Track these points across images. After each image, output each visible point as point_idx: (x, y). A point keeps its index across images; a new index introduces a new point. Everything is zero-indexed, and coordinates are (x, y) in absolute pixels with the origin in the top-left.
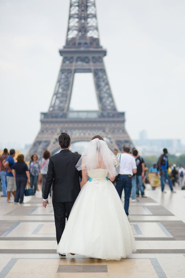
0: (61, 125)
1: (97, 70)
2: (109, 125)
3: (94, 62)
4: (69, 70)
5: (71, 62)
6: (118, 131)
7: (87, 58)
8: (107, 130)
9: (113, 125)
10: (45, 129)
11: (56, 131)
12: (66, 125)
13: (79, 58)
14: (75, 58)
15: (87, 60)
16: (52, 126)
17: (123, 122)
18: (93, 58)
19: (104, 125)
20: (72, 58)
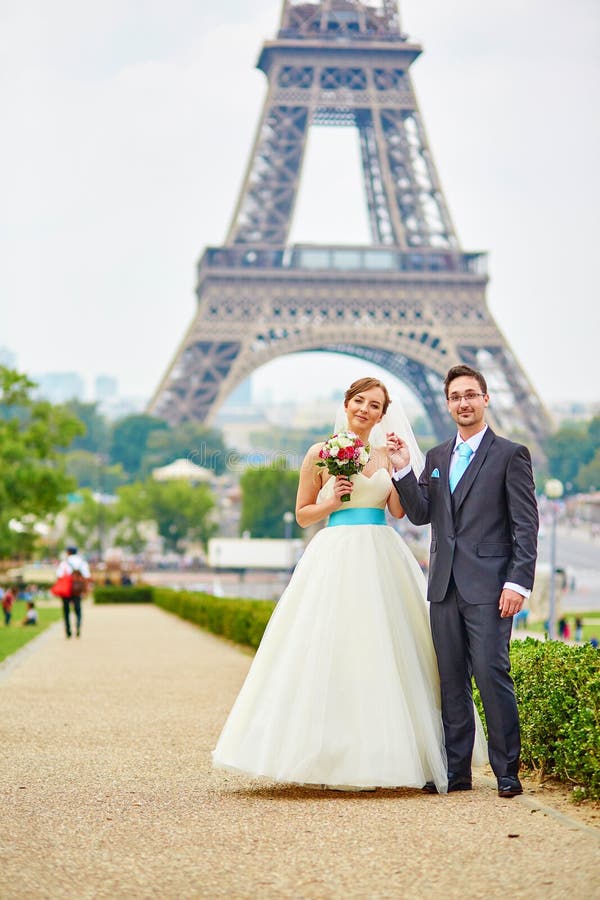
0: (277, 291)
1: (391, 112)
2: (434, 294)
3: (381, 88)
4: (296, 109)
5: (306, 86)
6: (465, 315)
7: (357, 71)
8: (428, 313)
9: (448, 295)
10: (223, 304)
11: (259, 310)
12: (293, 292)
13: (330, 71)
14: (318, 72)
15: (356, 79)
16: (246, 291)
17: (482, 284)
18: (379, 72)
19: (418, 295)
20: (308, 70)
